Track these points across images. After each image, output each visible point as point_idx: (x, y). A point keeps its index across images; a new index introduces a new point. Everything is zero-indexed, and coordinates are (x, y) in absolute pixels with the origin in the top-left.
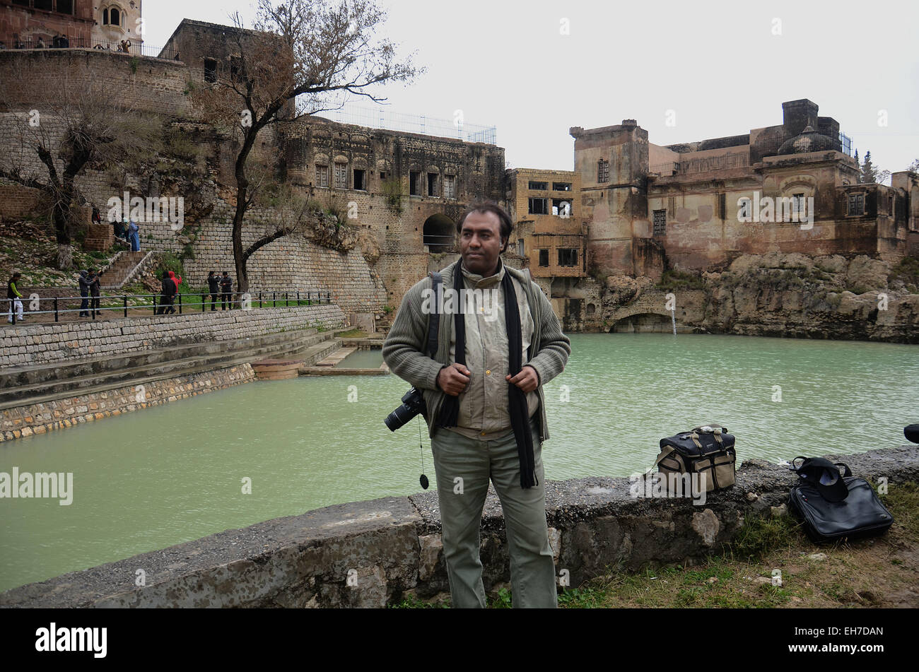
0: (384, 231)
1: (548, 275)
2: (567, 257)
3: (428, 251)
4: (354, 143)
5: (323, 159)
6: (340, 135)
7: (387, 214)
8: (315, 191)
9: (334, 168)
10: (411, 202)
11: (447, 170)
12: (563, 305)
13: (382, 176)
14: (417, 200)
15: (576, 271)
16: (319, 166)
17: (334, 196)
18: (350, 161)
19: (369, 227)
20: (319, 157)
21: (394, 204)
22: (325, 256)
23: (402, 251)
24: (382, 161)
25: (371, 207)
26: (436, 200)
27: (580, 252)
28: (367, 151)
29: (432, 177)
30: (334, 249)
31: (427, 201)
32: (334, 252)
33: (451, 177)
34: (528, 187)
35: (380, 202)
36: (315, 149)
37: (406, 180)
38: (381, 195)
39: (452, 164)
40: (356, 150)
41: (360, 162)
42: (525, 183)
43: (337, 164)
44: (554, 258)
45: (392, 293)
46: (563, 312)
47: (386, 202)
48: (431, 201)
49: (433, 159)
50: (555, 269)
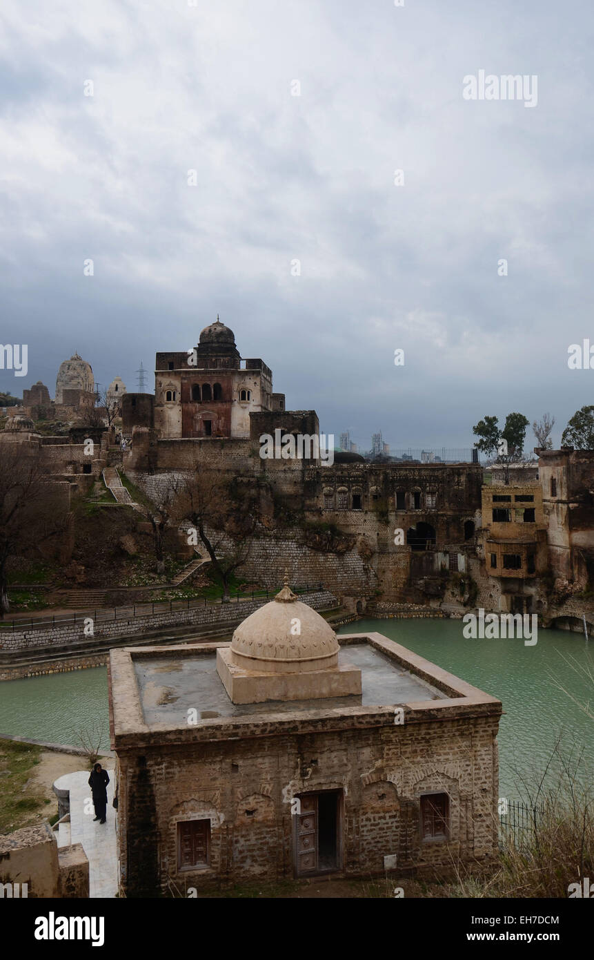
0: (375, 537)
1: (495, 575)
2: (512, 562)
3: (411, 551)
4: (352, 477)
5: (330, 491)
6: (342, 473)
7: (377, 525)
8: (323, 513)
9: (337, 495)
10: (396, 515)
11: (428, 488)
12: (509, 600)
13: (375, 497)
14: (401, 514)
15: (521, 573)
16: (326, 495)
17: (337, 515)
18: (349, 490)
19: (364, 534)
20: (326, 489)
21: (383, 518)
22: (322, 558)
23: (390, 551)
24: (374, 488)
25: (365, 521)
26: (419, 512)
27: (523, 557)
28: (362, 482)
29: (417, 495)
30: (332, 552)
31: (411, 513)
32: (331, 554)
33: (432, 493)
34: (491, 499)
35: (371, 517)
36: (324, 485)
37: (393, 500)
38: (372, 511)
39: (433, 484)
40: (352, 482)
41: (356, 490)
42: (489, 497)
43: (340, 492)
44: (500, 563)
45: (382, 581)
46: (510, 607)
47: (376, 516)
48: (414, 513)
49: (415, 482)
50: (500, 570)
